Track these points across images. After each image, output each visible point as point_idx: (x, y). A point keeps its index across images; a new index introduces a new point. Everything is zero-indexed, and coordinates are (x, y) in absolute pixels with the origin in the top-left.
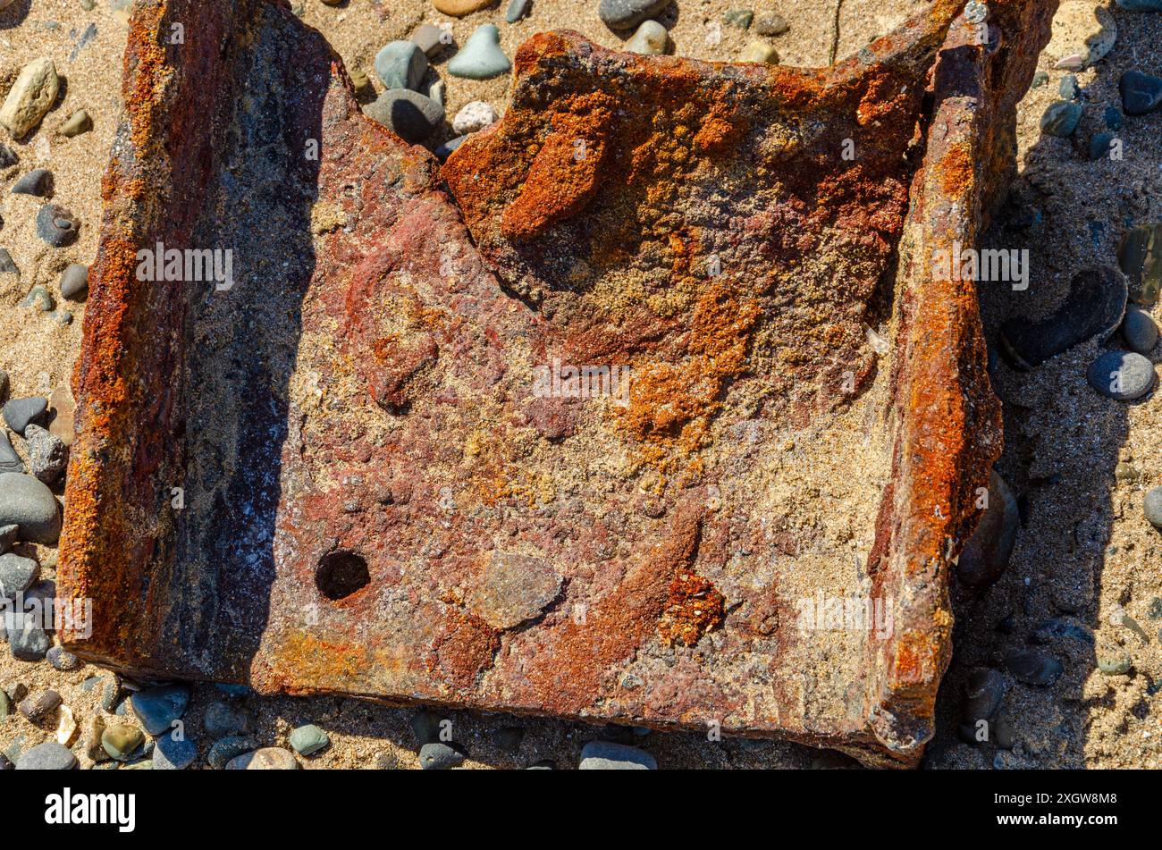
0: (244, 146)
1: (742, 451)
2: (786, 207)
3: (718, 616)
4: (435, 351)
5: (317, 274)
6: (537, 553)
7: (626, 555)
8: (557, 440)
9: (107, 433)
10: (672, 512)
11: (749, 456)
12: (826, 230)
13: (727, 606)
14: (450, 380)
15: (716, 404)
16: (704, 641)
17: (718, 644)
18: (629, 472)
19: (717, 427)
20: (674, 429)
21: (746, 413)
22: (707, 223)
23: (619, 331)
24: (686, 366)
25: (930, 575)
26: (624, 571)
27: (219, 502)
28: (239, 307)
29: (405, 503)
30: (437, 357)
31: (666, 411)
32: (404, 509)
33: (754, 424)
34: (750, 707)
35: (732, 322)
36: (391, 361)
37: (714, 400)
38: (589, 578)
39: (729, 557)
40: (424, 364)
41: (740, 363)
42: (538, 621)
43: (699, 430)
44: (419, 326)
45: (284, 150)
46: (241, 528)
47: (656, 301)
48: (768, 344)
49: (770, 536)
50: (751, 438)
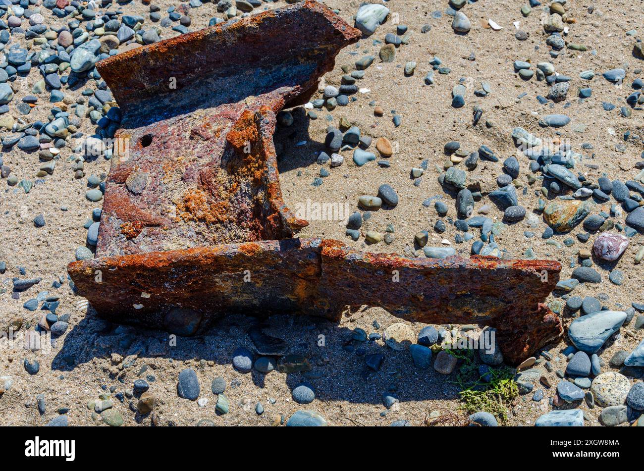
0: (270, 73)
1: (184, 232)
2: (250, 213)
3: (130, 238)
4: (208, 139)
5: (232, 104)
6: (148, 183)
7: (149, 208)
8: (182, 179)
9: (150, 51)
10: (163, 217)
11: (183, 235)
12: (248, 229)
13: (134, 239)
14: (199, 146)
15: (197, 219)
16: (123, 236)
17: (122, 240)
18: (173, 201)
19: (191, 223)
20: (188, 209)
21: (197, 230)
22: (241, 191)
23: (213, 182)
24: (206, 206)
25: (101, 263)
26: (144, 209)
27: (168, 106)
28: (222, 89)
29: (164, 148)
30: (206, 140)
31: (192, 205)
32: (163, 148)
33: (194, 234)
34: (102, 253)
35: (220, 214)
36: (203, 129)
37: (198, 218)
38: (142, 200)
39: (150, 237)
40: (202, 137)
41: (209, 222)
42: (129, 191)
43: (188, 217)
44: (215, 132)
45: (271, 84)
46: (160, 114)
47: (222, 188)
48: (217, 229)
49: (157, 246)
50: (189, 234)
